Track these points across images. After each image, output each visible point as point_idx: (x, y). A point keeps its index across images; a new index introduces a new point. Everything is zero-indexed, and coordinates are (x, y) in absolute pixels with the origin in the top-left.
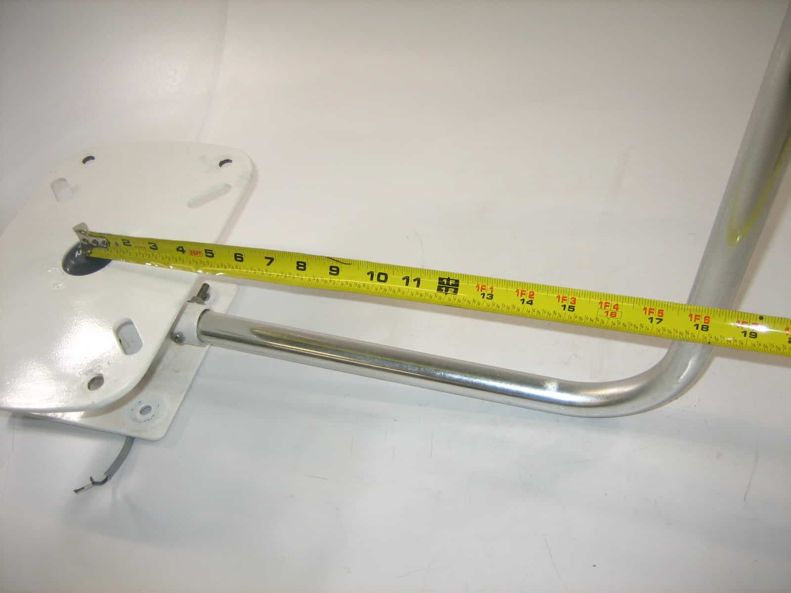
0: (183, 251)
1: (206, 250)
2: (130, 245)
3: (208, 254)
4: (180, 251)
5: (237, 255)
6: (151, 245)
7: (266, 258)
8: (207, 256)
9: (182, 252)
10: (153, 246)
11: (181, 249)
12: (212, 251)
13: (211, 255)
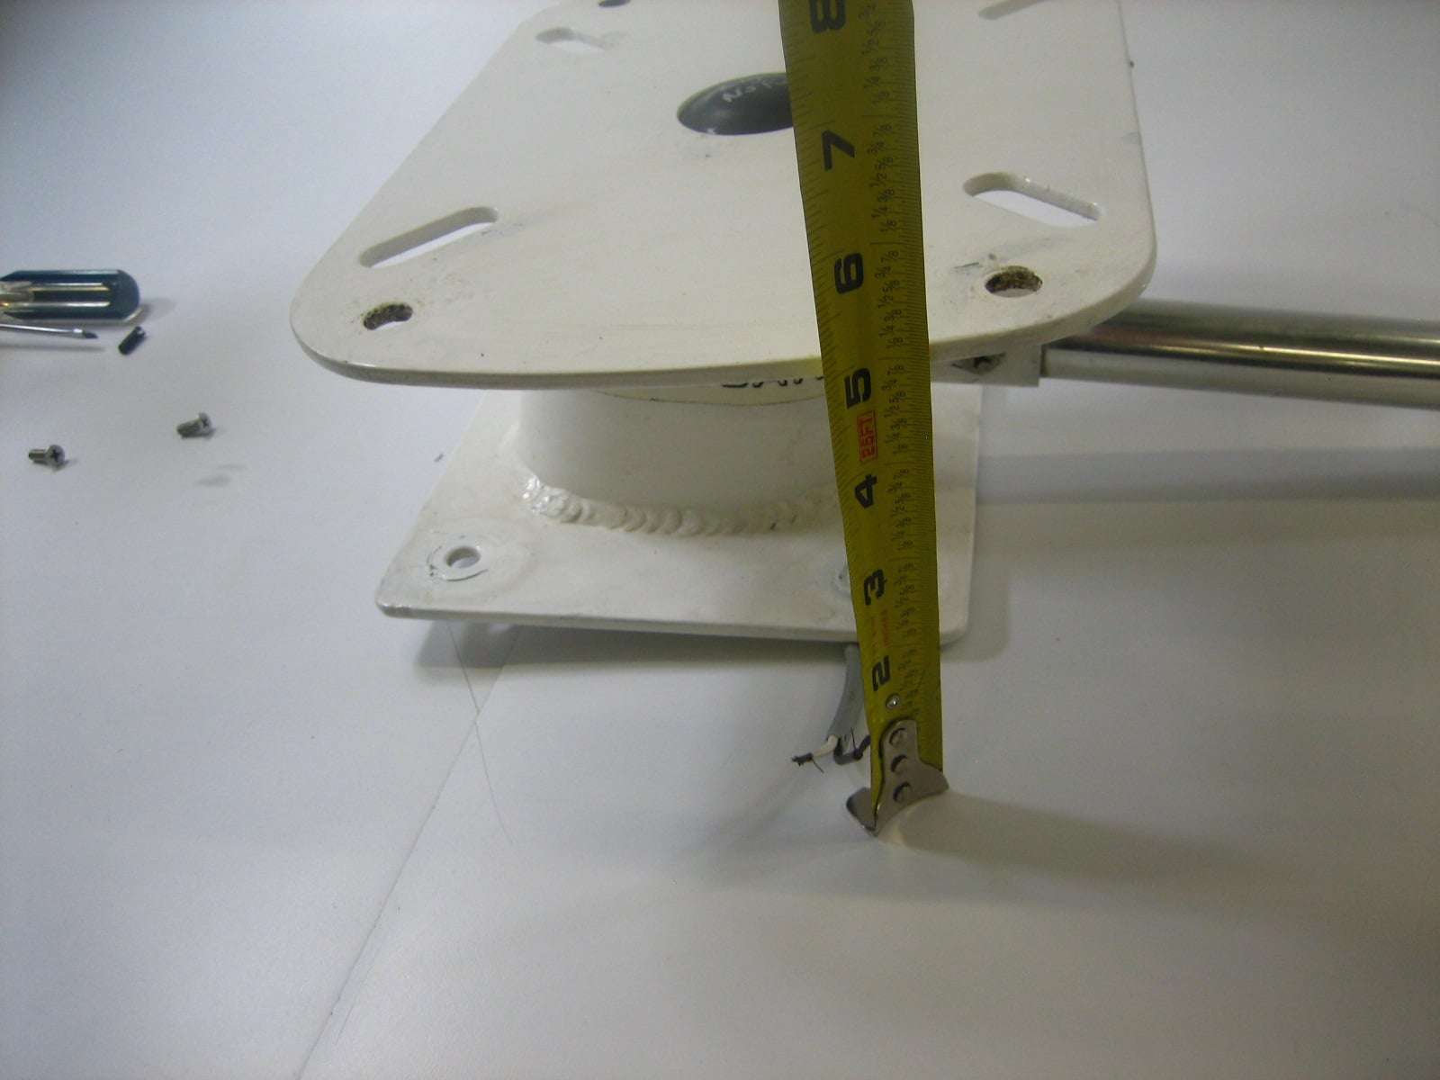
0: (870, 481)
1: (852, 402)
2: (886, 660)
3: (861, 390)
4: (870, 492)
5: (843, 280)
6: (872, 594)
7: (828, 165)
8: (867, 395)
9: (874, 487)
10: (873, 588)
11: (864, 492)
12: (847, 380)
13: (861, 382)
